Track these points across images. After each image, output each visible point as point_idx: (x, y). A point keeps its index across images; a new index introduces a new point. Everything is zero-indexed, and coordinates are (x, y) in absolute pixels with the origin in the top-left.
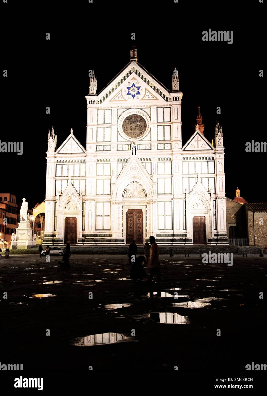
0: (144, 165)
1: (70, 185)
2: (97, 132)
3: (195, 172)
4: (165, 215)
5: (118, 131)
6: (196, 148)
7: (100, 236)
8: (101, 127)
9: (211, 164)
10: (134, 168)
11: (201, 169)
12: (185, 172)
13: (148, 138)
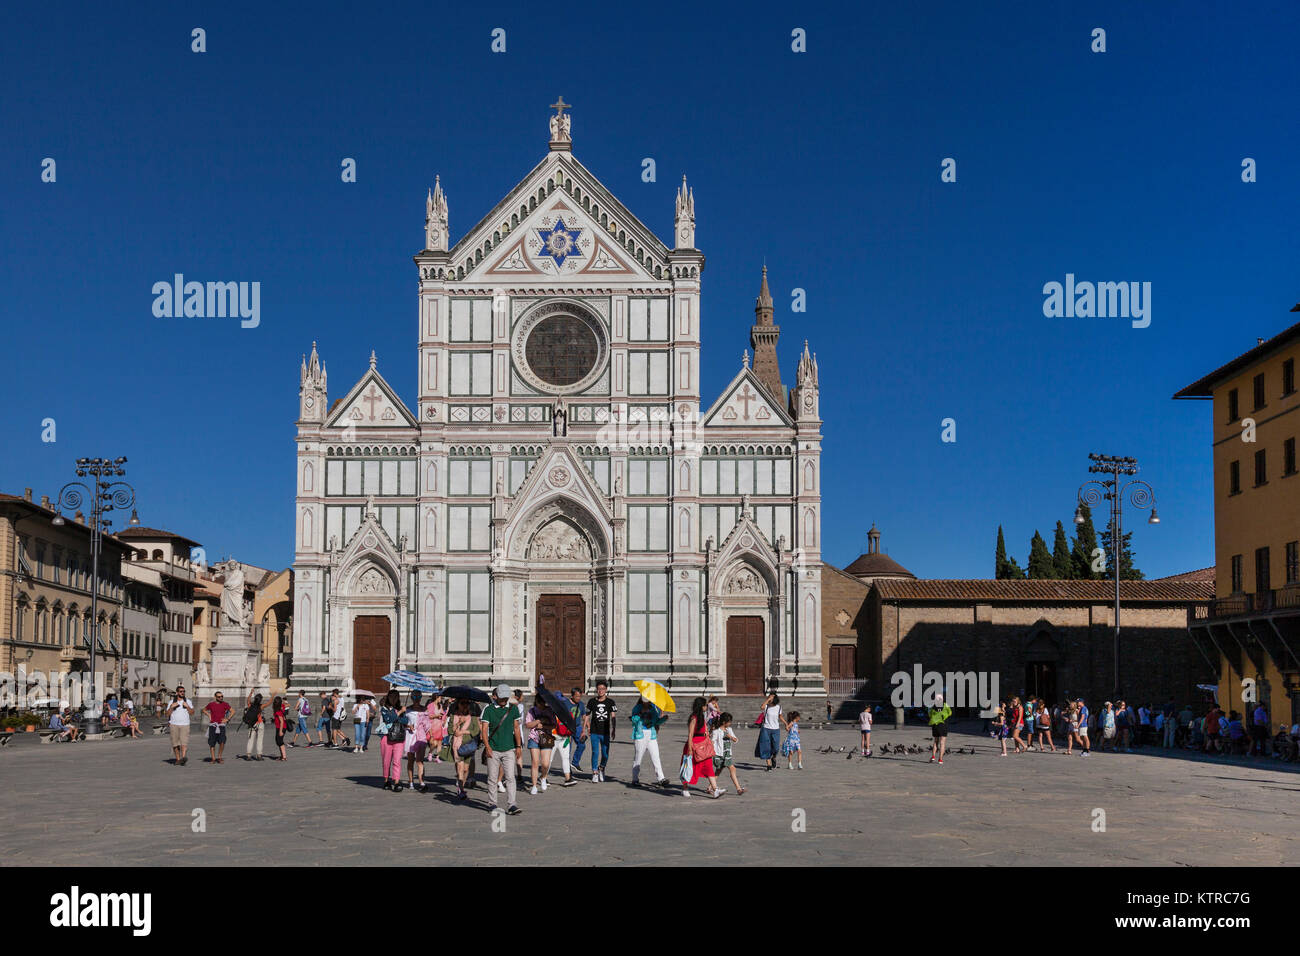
0: (590, 468)
1: (371, 521)
2: (450, 365)
3: (737, 488)
4: (648, 612)
5: (512, 364)
6: (741, 421)
7: (458, 671)
8: (462, 352)
9: (783, 466)
10: (560, 476)
11: (755, 481)
12: (709, 488)
13: (601, 387)
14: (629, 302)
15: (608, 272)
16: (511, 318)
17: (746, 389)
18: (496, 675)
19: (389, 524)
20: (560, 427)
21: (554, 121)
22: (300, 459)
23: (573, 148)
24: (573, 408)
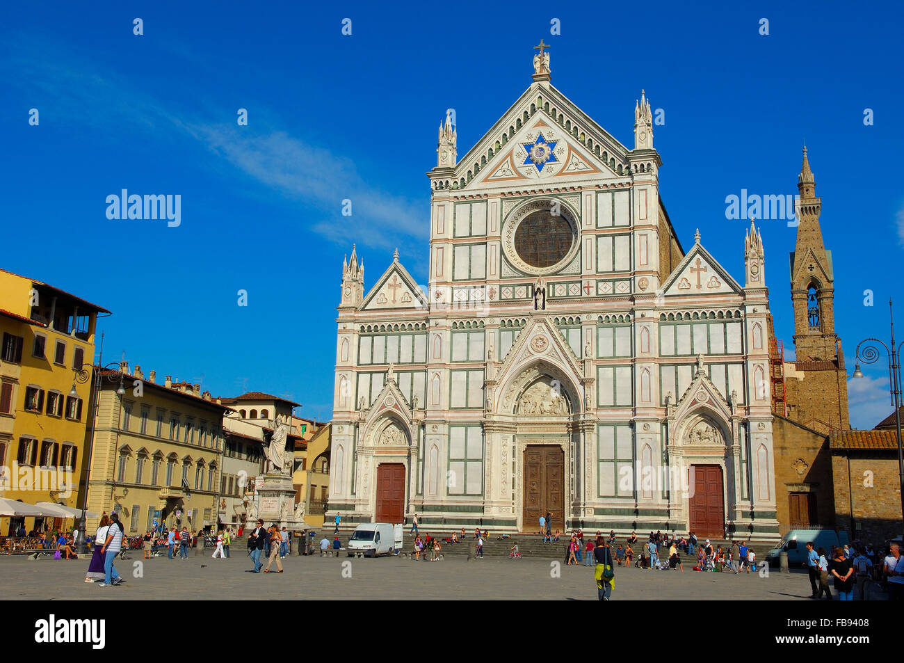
0: (565, 336)
1: (391, 385)
2: (454, 255)
3: (692, 349)
4: (615, 461)
5: (502, 253)
6: (694, 290)
7: (457, 511)
8: (463, 245)
9: (734, 328)
10: (540, 343)
11: (709, 342)
12: (668, 349)
13: (574, 268)
14: (597, 196)
15: (578, 173)
16: (502, 215)
17: (698, 262)
18: (487, 515)
19: (405, 388)
20: (540, 302)
21: (536, 59)
22: (339, 336)
23: (551, 78)
24: (551, 286)
